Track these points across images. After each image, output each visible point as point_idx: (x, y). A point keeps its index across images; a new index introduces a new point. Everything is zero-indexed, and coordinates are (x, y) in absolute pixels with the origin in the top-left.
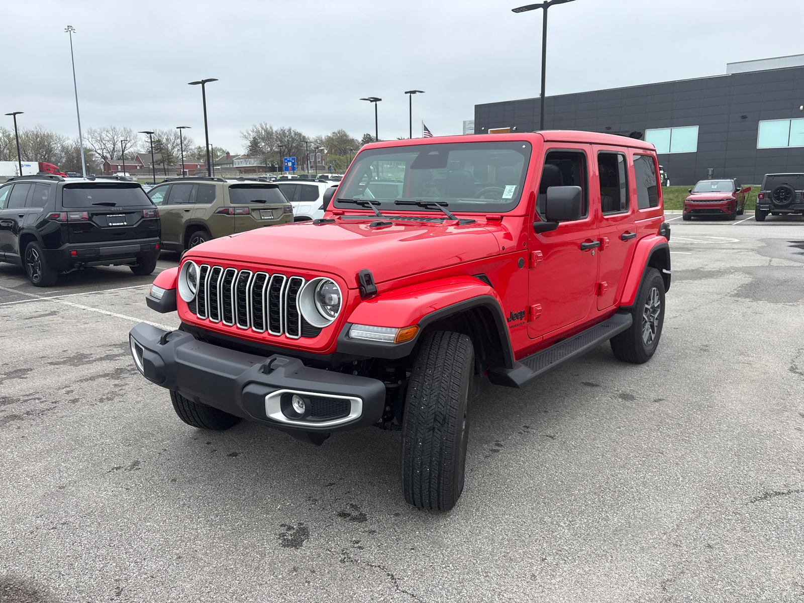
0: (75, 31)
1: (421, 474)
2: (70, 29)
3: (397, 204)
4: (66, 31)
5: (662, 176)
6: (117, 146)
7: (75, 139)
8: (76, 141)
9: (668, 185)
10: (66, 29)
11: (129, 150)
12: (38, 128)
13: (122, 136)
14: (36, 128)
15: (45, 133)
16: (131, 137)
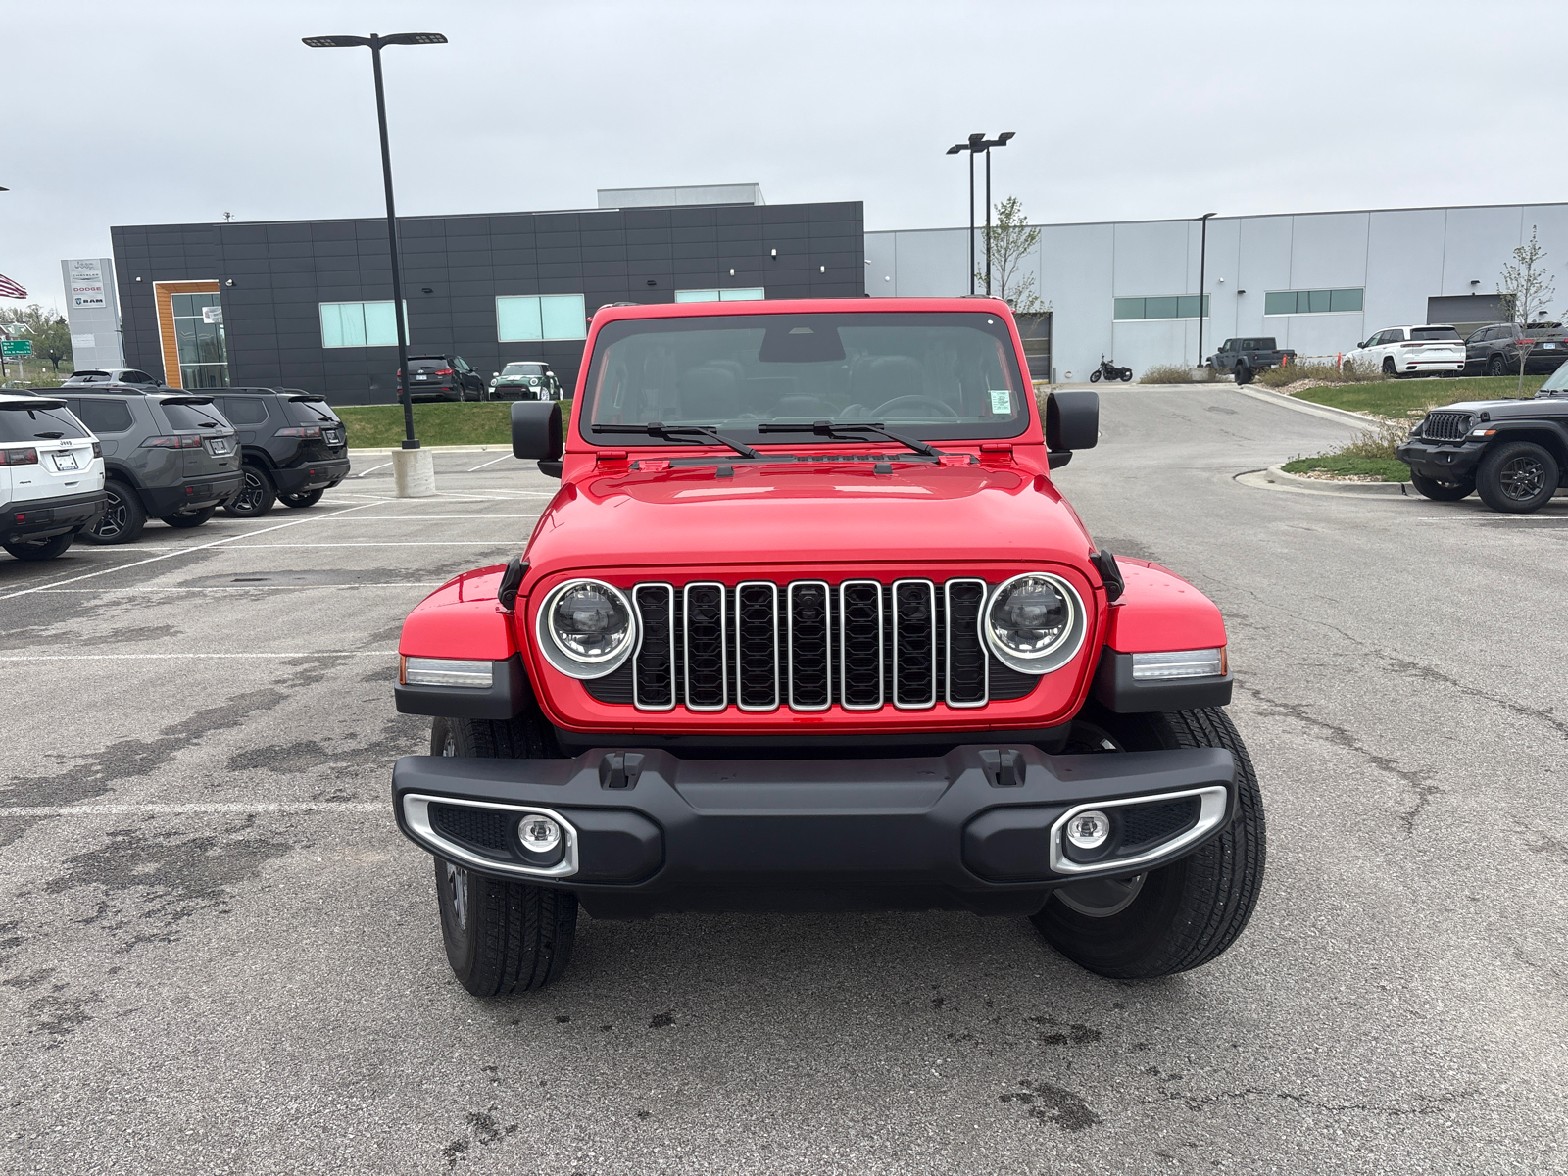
1: (1225, 909)
3: (760, 431)
5: (551, 381)
9: (562, 398)
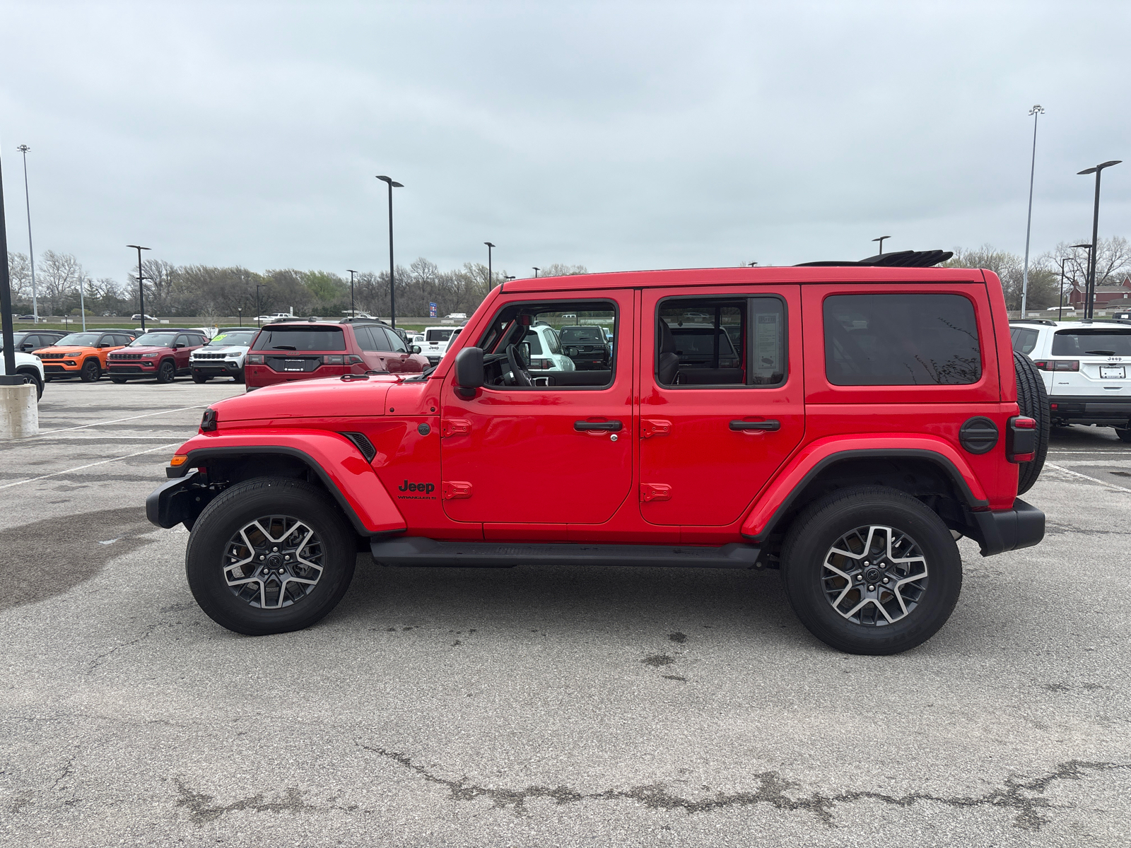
0: (1043, 112)
2: (1036, 110)
4: (1030, 113)
6: (1099, 265)
7: (1036, 259)
8: (1036, 263)
10: (1031, 111)
11: (1117, 271)
12: (984, 248)
13: (1108, 250)
14: (982, 249)
15: (994, 255)
16: (1123, 251)
